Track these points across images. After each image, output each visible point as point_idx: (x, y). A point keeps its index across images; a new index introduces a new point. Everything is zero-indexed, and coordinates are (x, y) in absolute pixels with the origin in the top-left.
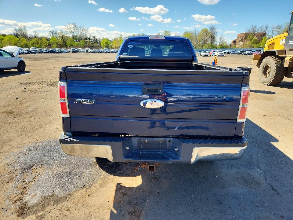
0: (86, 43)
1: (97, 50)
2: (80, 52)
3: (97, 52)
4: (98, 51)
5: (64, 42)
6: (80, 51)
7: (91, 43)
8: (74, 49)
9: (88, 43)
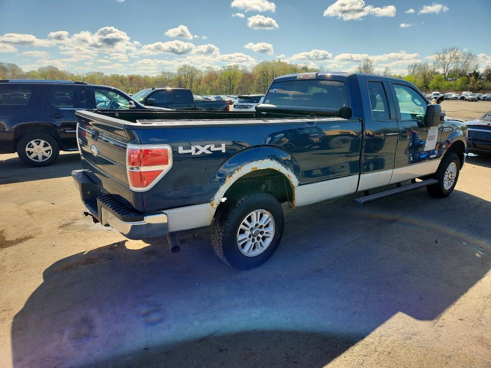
0: (468, 83)
1: (485, 95)
2: (449, 99)
3: (484, 99)
4: (486, 97)
5: (425, 82)
6: (449, 97)
7: (478, 82)
8: (438, 94)
9: (471, 83)
